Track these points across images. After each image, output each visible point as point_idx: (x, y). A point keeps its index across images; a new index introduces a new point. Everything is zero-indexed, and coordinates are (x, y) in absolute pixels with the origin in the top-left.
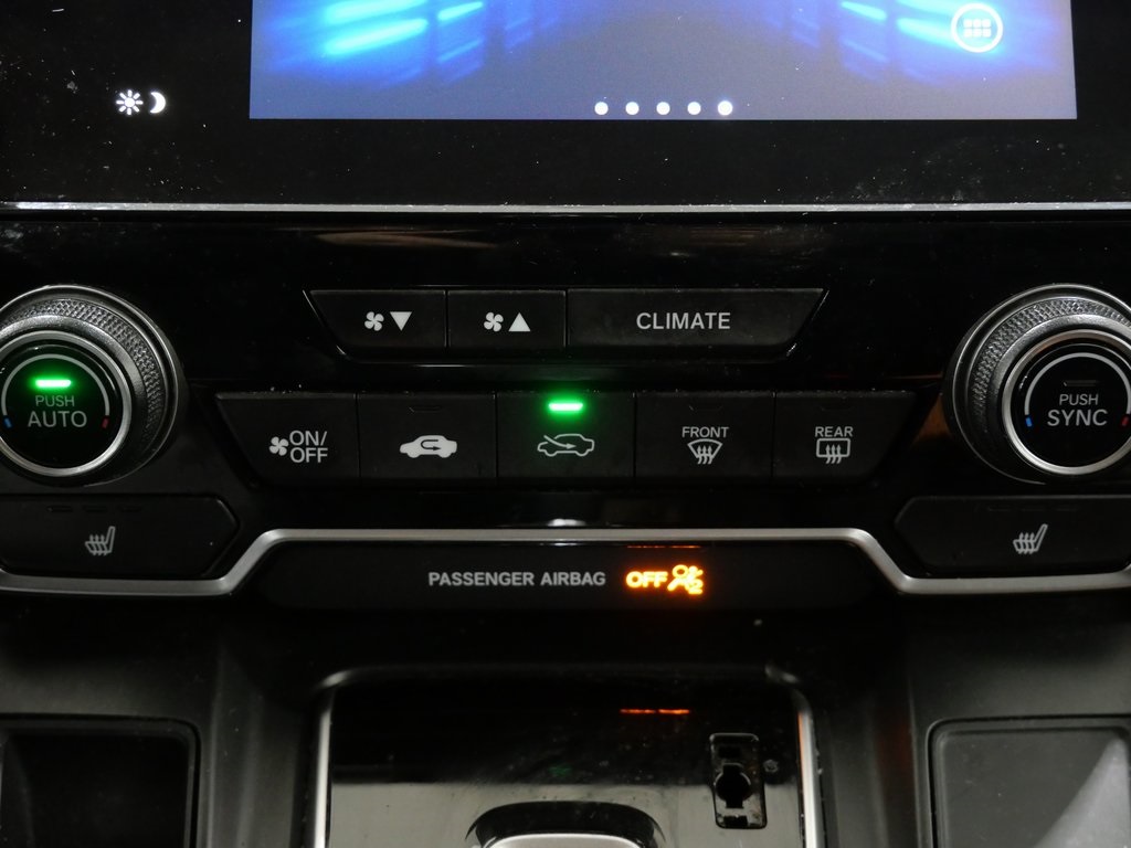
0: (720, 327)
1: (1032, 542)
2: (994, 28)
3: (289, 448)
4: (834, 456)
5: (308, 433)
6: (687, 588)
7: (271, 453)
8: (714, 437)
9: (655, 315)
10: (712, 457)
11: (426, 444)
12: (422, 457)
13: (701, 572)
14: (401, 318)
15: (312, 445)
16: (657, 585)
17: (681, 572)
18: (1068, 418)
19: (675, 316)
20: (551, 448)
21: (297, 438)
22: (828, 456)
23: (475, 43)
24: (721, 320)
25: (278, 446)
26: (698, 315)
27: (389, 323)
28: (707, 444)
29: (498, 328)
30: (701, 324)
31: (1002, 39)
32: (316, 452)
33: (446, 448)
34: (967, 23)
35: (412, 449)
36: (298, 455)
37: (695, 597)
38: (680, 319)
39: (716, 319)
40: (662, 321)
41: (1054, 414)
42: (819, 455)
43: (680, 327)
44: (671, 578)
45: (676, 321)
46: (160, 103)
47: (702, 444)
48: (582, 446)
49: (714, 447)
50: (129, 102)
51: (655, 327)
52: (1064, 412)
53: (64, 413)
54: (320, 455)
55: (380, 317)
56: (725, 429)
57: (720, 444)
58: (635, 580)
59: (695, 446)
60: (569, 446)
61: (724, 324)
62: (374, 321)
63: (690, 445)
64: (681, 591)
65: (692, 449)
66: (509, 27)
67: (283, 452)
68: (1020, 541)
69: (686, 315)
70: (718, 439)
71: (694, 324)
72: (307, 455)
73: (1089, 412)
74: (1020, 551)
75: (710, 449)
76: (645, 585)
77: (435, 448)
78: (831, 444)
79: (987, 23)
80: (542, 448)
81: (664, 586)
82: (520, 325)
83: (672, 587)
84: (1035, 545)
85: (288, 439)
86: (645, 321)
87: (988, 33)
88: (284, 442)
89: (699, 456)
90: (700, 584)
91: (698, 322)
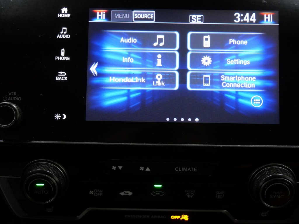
0: (195, 171)
1: (265, 214)
2: (261, 102)
3: (94, 193)
4: (220, 197)
5: (98, 190)
6: (185, 219)
7: (89, 194)
8: (192, 193)
9: (179, 168)
10: (191, 197)
11: (126, 193)
12: (124, 195)
13: (188, 216)
14: (120, 168)
15: (99, 192)
16: (178, 218)
17: (183, 216)
18: (274, 197)
19: (184, 168)
20: (154, 194)
21: (96, 191)
22: (219, 197)
23: (139, 103)
24: (195, 169)
25: (91, 192)
26: (189, 168)
27: (117, 168)
28: (190, 194)
29: (143, 170)
30: (190, 170)
31: (262, 104)
32: (100, 194)
33: (130, 194)
34: (255, 100)
35: (122, 194)
36: (96, 194)
37: (187, 221)
38: (185, 169)
39: (193, 169)
40: (181, 169)
41: (271, 196)
42: (216, 197)
43: (185, 170)
44: (181, 217)
45: (184, 169)
46: (65, 117)
47: (189, 194)
48: (161, 194)
49: (192, 195)
50: (58, 117)
51: (179, 170)
52: (274, 195)
53: (43, 191)
54: (101, 195)
55: (115, 167)
56: (195, 191)
57: (194, 194)
58: (173, 217)
59: (188, 194)
60: (158, 194)
61: (195, 170)
62: (114, 168)
63: (187, 194)
64: (183, 220)
65: (187, 195)
66: (147, 99)
67: (92, 194)
68: (263, 214)
69: (187, 168)
70: (193, 193)
71: (188, 170)
72: (98, 194)
73: (280, 196)
74: (263, 216)
75: (191, 195)
76: (175, 218)
77: (127, 194)
78: (219, 195)
79: (259, 100)
80: (152, 194)
81: (179, 219)
82: (148, 169)
83: (181, 219)
84: (266, 215)
85: (94, 191)
86: (177, 169)
87: (259, 103)
88: (93, 192)
89: (189, 196)
90: (188, 218)
91: (189, 169)
